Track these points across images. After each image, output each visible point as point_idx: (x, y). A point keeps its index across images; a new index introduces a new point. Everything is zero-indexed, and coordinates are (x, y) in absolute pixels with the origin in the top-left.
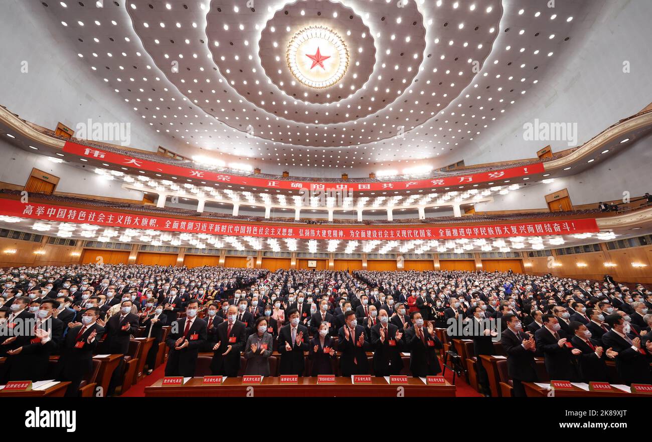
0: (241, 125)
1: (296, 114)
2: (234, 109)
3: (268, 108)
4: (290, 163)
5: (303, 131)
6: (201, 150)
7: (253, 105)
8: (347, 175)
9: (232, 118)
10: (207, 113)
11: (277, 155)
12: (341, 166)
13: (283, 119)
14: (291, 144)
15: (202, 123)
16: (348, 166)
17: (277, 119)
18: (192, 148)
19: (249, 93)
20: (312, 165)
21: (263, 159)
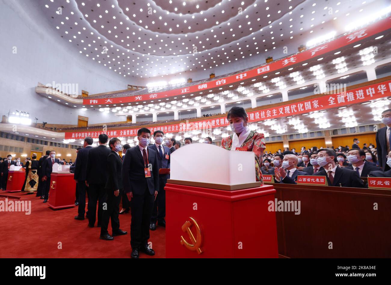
0: (165, 52)
1: (198, 25)
2: (156, 43)
3: (176, 31)
4: (214, 65)
5: (211, 35)
6: (151, 79)
7: (165, 34)
8: (272, 58)
9: (157, 50)
10: (142, 53)
11: (200, 62)
12: (262, 51)
13: (189, 34)
14: (207, 50)
15: (143, 61)
16: (270, 48)
17: (186, 35)
18: (145, 79)
19: (159, 28)
20: (233, 61)
21: (191, 70)
